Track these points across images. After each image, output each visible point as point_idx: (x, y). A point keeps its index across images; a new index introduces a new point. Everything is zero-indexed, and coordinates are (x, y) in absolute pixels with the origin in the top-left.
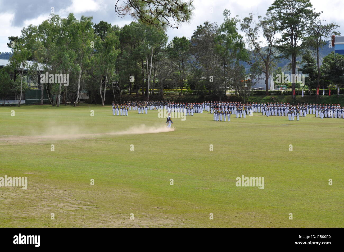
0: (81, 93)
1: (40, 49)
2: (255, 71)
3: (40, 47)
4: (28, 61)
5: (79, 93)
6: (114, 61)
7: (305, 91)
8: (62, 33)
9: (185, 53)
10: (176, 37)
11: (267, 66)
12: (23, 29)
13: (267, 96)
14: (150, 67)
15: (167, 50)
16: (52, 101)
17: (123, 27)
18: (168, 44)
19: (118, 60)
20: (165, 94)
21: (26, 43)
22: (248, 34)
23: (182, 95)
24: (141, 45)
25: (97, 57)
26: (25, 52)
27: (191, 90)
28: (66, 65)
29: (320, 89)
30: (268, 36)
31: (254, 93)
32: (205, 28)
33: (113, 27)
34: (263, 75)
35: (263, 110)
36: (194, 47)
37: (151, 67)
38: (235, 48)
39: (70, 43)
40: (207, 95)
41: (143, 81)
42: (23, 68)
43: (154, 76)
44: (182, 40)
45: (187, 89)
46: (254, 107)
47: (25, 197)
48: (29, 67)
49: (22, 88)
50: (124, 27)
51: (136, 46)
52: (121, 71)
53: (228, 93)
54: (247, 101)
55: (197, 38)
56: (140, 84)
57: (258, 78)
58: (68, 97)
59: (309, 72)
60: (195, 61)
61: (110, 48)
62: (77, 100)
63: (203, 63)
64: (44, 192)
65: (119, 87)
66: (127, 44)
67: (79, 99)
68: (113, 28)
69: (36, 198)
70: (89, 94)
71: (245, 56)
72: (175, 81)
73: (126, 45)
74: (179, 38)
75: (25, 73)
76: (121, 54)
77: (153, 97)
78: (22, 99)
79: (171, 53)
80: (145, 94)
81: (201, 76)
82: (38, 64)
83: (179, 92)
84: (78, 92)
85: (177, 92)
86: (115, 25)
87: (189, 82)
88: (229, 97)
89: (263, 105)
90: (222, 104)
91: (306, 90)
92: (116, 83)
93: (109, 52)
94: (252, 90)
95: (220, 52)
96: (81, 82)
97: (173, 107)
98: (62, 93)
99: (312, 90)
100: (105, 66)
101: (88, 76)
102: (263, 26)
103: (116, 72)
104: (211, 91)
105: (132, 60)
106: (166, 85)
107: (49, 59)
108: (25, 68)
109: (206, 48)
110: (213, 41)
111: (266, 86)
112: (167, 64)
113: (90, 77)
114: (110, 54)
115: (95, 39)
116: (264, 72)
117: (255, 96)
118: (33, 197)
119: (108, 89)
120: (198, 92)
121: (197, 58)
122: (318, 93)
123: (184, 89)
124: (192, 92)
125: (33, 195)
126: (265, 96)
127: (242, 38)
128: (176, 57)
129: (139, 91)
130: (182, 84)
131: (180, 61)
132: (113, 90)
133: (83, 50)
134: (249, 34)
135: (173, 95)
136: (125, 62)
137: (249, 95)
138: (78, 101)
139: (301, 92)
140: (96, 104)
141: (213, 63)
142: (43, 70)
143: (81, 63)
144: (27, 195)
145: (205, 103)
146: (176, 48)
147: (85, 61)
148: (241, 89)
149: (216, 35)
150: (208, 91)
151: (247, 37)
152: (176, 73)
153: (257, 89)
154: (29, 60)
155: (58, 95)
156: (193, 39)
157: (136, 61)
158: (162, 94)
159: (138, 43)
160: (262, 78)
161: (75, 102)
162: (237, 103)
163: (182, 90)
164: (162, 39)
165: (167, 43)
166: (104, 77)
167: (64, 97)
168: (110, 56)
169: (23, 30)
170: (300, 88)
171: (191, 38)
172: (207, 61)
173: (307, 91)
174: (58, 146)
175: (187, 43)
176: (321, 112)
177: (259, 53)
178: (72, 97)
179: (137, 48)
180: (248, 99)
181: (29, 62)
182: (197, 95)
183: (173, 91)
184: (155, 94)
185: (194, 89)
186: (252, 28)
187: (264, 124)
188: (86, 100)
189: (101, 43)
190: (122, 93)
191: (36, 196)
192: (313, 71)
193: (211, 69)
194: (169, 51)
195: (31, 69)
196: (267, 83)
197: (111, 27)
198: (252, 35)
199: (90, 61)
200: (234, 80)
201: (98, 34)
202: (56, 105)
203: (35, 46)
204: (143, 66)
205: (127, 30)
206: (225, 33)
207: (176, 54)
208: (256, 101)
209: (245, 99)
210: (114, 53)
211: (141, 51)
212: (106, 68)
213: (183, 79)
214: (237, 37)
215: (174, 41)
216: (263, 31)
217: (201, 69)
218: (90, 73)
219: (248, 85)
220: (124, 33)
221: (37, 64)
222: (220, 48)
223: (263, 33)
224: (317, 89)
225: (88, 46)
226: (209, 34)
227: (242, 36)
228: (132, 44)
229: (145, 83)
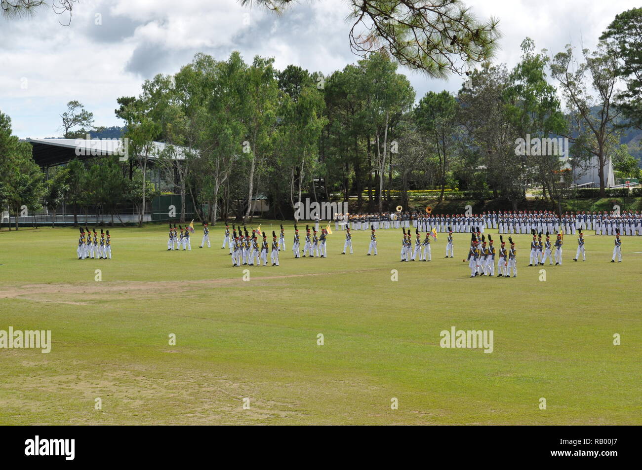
0: (254, 200)
1: (178, 119)
2: (579, 153)
3: (177, 116)
4: (155, 142)
5: (252, 200)
6: (316, 138)
8: (219, 89)
9: (447, 122)
10: (431, 93)
11: (601, 142)
12: (145, 82)
13: (601, 200)
14: (383, 149)
15: (414, 117)
16: (201, 215)
17: (331, 75)
18: (416, 105)
19: (323, 138)
20: (412, 198)
21: (150, 109)
22: (564, 84)
23: (443, 199)
24: (364, 109)
25: (285, 133)
26: (150, 126)
27: (459, 190)
28: (226, 149)
30: (601, 86)
31: (578, 193)
32: (484, 74)
33: (311, 76)
34: (595, 161)
35: (598, 225)
36: (465, 109)
37: (385, 150)
38: (541, 110)
39: (234, 107)
40: (490, 199)
41: (370, 175)
42: (146, 155)
43: (390, 165)
44: (441, 98)
45: (453, 188)
46: (580, 219)
47: (169, 396)
48: (158, 154)
49: (145, 192)
50: (333, 76)
51: (356, 111)
52: (329, 158)
53: (529, 195)
54: (565, 208)
55: (469, 93)
56: (365, 181)
57: (583, 165)
58: (230, 207)
60: (466, 136)
61: (308, 116)
62: (248, 214)
63: (482, 140)
64: (204, 386)
65: (325, 187)
66: (340, 107)
67: (251, 212)
68: (312, 78)
69: (191, 398)
70: (270, 200)
71: (559, 125)
72: (430, 175)
73: (336, 109)
74: (437, 93)
75: (151, 164)
76: (328, 127)
77: (389, 205)
78: (145, 213)
79: (421, 122)
80: (374, 199)
81: (478, 165)
82: (175, 148)
83: (437, 195)
84: (251, 198)
85: (434, 195)
86: (316, 73)
87: (456, 176)
88: (531, 202)
89: (595, 217)
90: (520, 215)
92: (320, 179)
93: (306, 123)
94: (575, 188)
95: (513, 118)
96: (255, 180)
97: (428, 223)
98: (220, 201)
100: (298, 148)
101: (267, 168)
102: (592, 68)
103: (319, 160)
104: (498, 192)
105: (349, 137)
106: (413, 183)
107: (193, 137)
108: (150, 155)
109: (488, 111)
110: (500, 98)
111: (601, 181)
112: (415, 142)
113: (271, 169)
114: (308, 126)
115: (279, 99)
116: (595, 154)
117: (580, 200)
118: (185, 395)
119: (305, 192)
120: (474, 194)
121: (471, 131)
123: (446, 188)
124: (461, 194)
125: (184, 392)
126: (598, 200)
127: (555, 91)
128: (430, 129)
129: (362, 194)
130: (443, 179)
131: (438, 137)
132: (315, 193)
133: (258, 120)
134: (566, 83)
135: (426, 201)
136: (336, 141)
137: (568, 198)
138: (250, 215)
140: (282, 220)
141: (500, 138)
142: (183, 158)
143: (255, 145)
144: (172, 393)
145: (487, 214)
146: (431, 112)
147: (262, 140)
148: (554, 187)
149: (504, 86)
150: (492, 192)
151: (563, 89)
152: (431, 159)
153: (582, 187)
154: (157, 140)
155: (212, 204)
156: (462, 96)
157: (356, 138)
158: (406, 199)
159: (360, 105)
160: (593, 165)
161: (244, 217)
162: (548, 212)
163: (442, 192)
164: (404, 98)
165: (414, 104)
166: (298, 170)
167: (224, 208)
168: (309, 131)
169: (146, 84)
171: (457, 94)
172: (488, 135)
174: (220, 299)
175: (450, 103)
177: (586, 118)
178: (238, 206)
179: (358, 114)
180: (566, 206)
181: (157, 144)
182: (472, 199)
183: (427, 192)
184: (393, 199)
185: (466, 189)
186: (571, 72)
187: (601, 252)
188: (265, 212)
189: (292, 106)
190: (331, 198)
191: (190, 395)
193: (497, 151)
194: (417, 118)
195: (161, 157)
196: (601, 174)
197: (308, 76)
198: (571, 85)
199: (271, 141)
200: (541, 170)
201: (285, 89)
202: (210, 223)
203: (167, 114)
204: (369, 148)
205: (338, 81)
206: (522, 83)
207: (432, 123)
208: (583, 209)
209: (561, 205)
210: (316, 124)
211: (365, 120)
212: (302, 153)
213: (444, 170)
214: (546, 90)
215: (428, 99)
216: (592, 76)
217: (478, 151)
218: (272, 163)
219: (565, 179)
220: (332, 86)
221: (171, 148)
222: (513, 112)
223: (592, 81)
225: (267, 112)
226: (491, 85)
227: (555, 88)
228: (349, 107)
229: (373, 179)
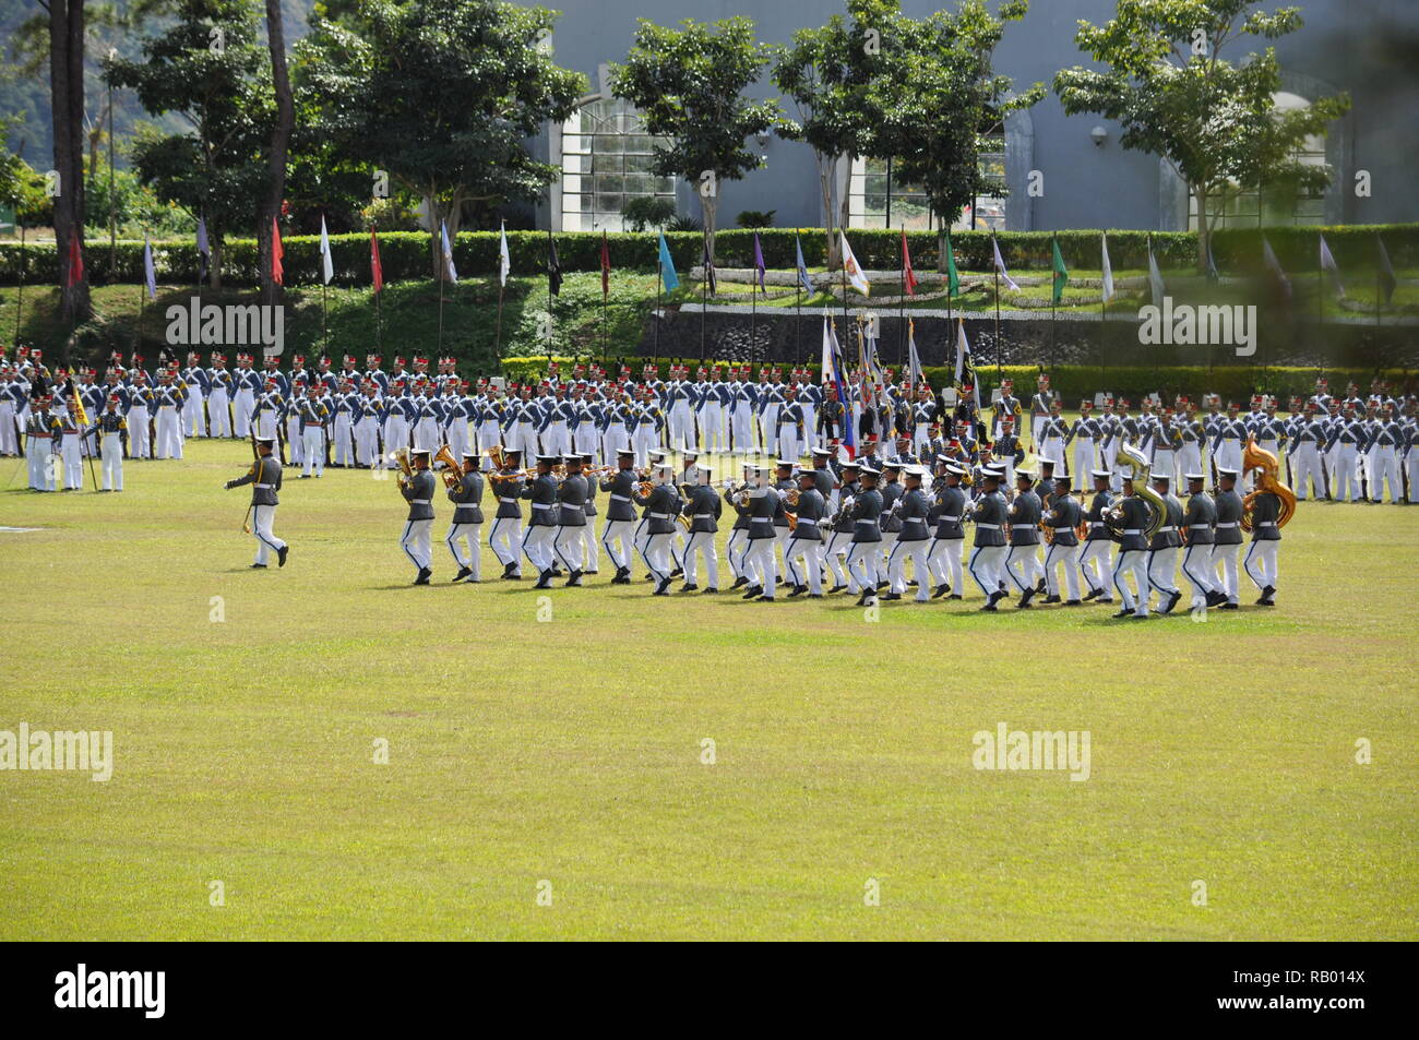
7: (165, 254)
29: (294, 239)
59: (200, 97)
91: (177, 240)
99: (229, 240)
122: (278, 270)
139: (138, 257)
170: (124, 226)
173: (186, 248)
176: (306, 420)
192: (231, 90)
224: (266, 239)
